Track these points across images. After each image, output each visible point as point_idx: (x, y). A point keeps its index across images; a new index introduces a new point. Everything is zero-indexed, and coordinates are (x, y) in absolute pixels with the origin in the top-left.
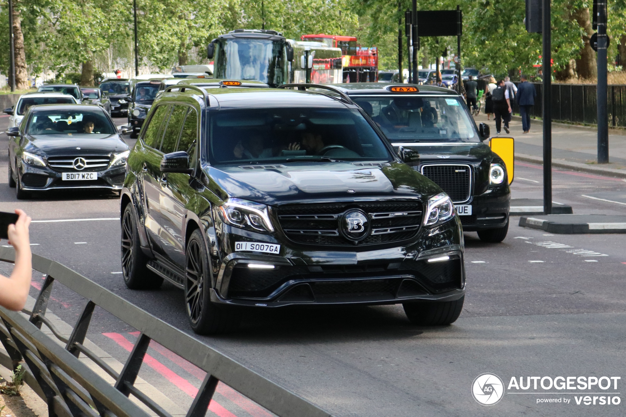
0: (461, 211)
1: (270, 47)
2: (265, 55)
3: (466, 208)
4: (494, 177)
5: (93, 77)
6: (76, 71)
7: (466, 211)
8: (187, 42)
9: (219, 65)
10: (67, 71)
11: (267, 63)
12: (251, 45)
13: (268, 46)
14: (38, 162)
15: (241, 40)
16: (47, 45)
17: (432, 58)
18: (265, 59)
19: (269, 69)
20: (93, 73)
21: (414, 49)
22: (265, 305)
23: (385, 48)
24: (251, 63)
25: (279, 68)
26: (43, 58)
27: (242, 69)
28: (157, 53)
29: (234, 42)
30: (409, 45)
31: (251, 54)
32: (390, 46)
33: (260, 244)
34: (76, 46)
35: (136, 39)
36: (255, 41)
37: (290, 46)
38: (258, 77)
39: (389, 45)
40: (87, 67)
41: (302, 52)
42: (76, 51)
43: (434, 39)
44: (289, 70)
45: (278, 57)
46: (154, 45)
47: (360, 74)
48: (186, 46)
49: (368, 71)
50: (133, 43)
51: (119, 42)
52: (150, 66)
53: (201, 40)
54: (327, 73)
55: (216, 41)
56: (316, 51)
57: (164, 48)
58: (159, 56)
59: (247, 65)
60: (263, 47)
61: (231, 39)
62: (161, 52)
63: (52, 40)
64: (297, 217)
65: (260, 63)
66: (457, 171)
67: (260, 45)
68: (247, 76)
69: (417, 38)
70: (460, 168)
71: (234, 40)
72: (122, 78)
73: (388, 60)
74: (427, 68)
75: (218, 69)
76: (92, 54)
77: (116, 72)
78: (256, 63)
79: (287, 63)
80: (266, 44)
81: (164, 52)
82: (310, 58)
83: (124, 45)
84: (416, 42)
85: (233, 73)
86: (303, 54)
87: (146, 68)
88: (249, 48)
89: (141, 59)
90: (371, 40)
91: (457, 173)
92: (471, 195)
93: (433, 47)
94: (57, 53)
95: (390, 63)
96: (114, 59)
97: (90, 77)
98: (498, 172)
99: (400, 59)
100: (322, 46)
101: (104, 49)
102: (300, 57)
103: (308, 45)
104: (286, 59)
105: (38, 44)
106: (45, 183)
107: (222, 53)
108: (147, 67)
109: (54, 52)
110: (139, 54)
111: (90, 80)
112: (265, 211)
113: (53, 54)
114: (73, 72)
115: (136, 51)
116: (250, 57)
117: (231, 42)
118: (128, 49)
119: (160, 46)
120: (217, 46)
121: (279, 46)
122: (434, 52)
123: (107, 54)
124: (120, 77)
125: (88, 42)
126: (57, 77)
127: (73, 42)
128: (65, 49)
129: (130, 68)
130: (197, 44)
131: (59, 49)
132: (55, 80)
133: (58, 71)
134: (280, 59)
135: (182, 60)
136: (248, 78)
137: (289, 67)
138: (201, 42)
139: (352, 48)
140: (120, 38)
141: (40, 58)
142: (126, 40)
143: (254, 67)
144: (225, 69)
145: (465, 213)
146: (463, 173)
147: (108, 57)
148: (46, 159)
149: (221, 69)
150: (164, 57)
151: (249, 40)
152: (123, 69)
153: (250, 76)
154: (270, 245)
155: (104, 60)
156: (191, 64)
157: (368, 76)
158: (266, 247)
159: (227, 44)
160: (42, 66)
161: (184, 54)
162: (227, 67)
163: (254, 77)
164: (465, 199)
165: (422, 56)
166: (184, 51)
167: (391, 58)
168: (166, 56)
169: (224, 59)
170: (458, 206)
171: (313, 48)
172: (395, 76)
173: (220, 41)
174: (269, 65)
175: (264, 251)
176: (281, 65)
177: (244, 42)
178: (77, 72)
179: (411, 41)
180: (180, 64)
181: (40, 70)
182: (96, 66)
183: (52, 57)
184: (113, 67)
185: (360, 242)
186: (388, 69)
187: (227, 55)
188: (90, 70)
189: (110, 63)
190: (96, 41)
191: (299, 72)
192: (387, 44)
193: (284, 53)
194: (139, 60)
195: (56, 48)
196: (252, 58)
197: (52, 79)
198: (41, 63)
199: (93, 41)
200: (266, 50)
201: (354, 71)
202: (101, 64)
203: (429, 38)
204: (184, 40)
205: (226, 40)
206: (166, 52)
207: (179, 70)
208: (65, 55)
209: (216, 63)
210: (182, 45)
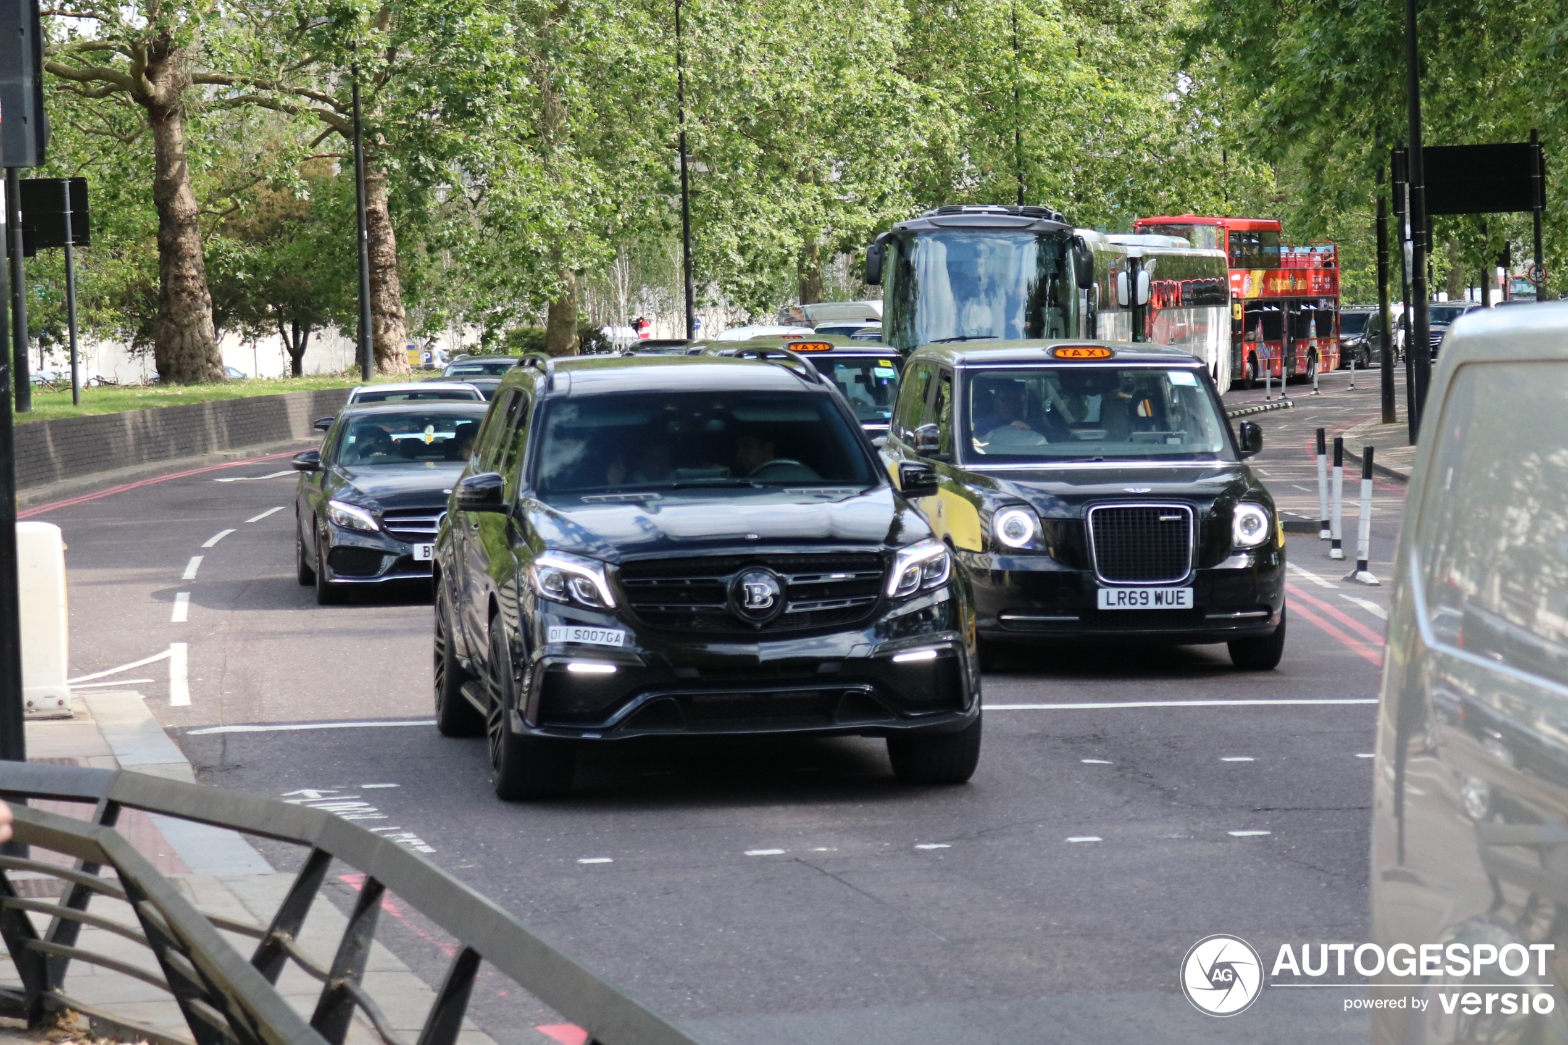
0: (1170, 600)
1: (1031, 250)
2: (1020, 272)
3: (1180, 595)
4: (1247, 532)
5: (575, 338)
6: (532, 323)
7: (1180, 601)
8: (821, 241)
9: (897, 301)
10: (511, 325)
11: (1024, 294)
12: (982, 247)
13: (1026, 247)
14: (363, 523)
15: (954, 233)
16: (455, 256)
17: (1470, 272)
18: (1017, 282)
19: (1028, 308)
20: (576, 328)
21: (1415, 249)
22: (597, 736)
23: (1347, 247)
24: (983, 296)
25: (1055, 306)
26: (449, 291)
27: (959, 311)
28: (741, 271)
29: (934, 239)
30: (1403, 239)
31: (981, 271)
32: (1361, 242)
33: (591, 629)
34: (527, 259)
35: (686, 238)
36: (991, 235)
37: (1084, 248)
38: (1000, 331)
39: (1357, 239)
40: (561, 314)
41: (1121, 263)
42: (533, 271)
43: (1473, 222)
44: (1083, 311)
45: (1054, 277)
46: (730, 252)
47: (1291, 316)
48: (818, 253)
49: (1312, 307)
50: (680, 247)
51: (647, 245)
52: (726, 307)
53: (857, 236)
54: (1189, 316)
55: (890, 238)
56: (1159, 257)
57: (760, 260)
58: (746, 280)
59: (971, 299)
60: (1014, 252)
61: (928, 232)
62: (752, 268)
63: (467, 245)
64: (655, 582)
65: (1007, 294)
66: (1163, 518)
67: (1003, 246)
68: (970, 329)
69: (1424, 219)
70: (1170, 511)
71: (936, 234)
72: (653, 337)
73: (1356, 278)
74: (1461, 297)
75: (895, 310)
76: (573, 278)
77: (637, 325)
78: (995, 293)
79: (1077, 291)
80: (1020, 244)
81: (762, 268)
82: (1143, 277)
83: (659, 253)
84: (1421, 230)
85: (933, 321)
86: (1122, 270)
87: (715, 311)
88: (977, 254)
89: (702, 290)
90: (1305, 228)
91: (1163, 522)
92: (1192, 568)
93: (1472, 243)
94: (487, 275)
95: (1361, 288)
96: (634, 290)
97: (570, 340)
98: (1256, 521)
99: (1383, 275)
100: (1174, 245)
101: (603, 266)
102: (1114, 276)
103: (1134, 244)
104: (1073, 282)
105: (435, 255)
106: (378, 566)
107: (906, 270)
108: (721, 311)
109: (474, 275)
110: (696, 277)
111: (569, 346)
112: (602, 573)
113: (472, 279)
114: (526, 325)
115: (689, 268)
116: (980, 279)
117: (929, 240)
118: (671, 263)
119: (750, 255)
120: (892, 253)
121: (1056, 249)
122: (1473, 254)
123: (615, 277)
124: (647, 335)
125: (561, 246)
126: (485, 339)
127: (524, 249)
128: (504, 267)
129: (676, 314)
130: (846, 247)
131: (488, 267)
132: (479, 347)
133: (487, 326)
134: (1057, 281)
135: (809, 291)
136: (974, 334)
137: (1083, 302)
138: (859, 242)
139: (1268, 250)
140: (646, 236)
141: (440, 291)
142: (662, 240)
143: (990, 305)
144: (913, 313)
145: (1178, 603)
146: (1177, 522)
147: (617, 286)
148: (380, 514)
149: (903, 313)
150: (761, 284)
151: (977, 234)
152: (658, 314)
153: (980, 329)
154: (607, 631)
155: (607, 292)
156: (835, 300)
157: (1313, 323)
158: (600, 635)
159: (917, 245)
160: (445, 312)
161: (813, 274)
162: (918, 306)
163: (991, 331)
164: (1180, 575)
165: (1447, 265)
166: (813, 266)
167: (1362, 273)
168: (765, 278)
169: (911, 284)
170: (1164, 589)
171: (1149, 251)
172: (1373, 321)
173: (900, 237)
174: (1030, 297)
175: (597, 642)
176: (1060, 300)
177: (963, 239)
178: (536, 326)
179: (1408, 228)
180: (804, 301)
181: (439, 321)
182: (586, 312)
183: (471, 289)
184: (631, 312)
185: (765, 626)
186: (1356, 302)
187: (919, 275)
188: (568, 319)
189: (622, 300)
190: (583, 244)
191: (1112, 315)
192: (1352, 237)
193: (1068, 265)
194: (695, 291)
195: (479, 264)
196: (984, 281)
197: (472, 346)
198: (442, 305)
199: (574, 244)
200: (1021, 260)
201: (1274, 309)
202: (599, 303)
203: (1460, 218)
204: (813, 236)
205: (914, 234)
206: (766, 270)
207: (798, 317)
208: (504, 282)
209: (889, 295)
210: (809, 249)
